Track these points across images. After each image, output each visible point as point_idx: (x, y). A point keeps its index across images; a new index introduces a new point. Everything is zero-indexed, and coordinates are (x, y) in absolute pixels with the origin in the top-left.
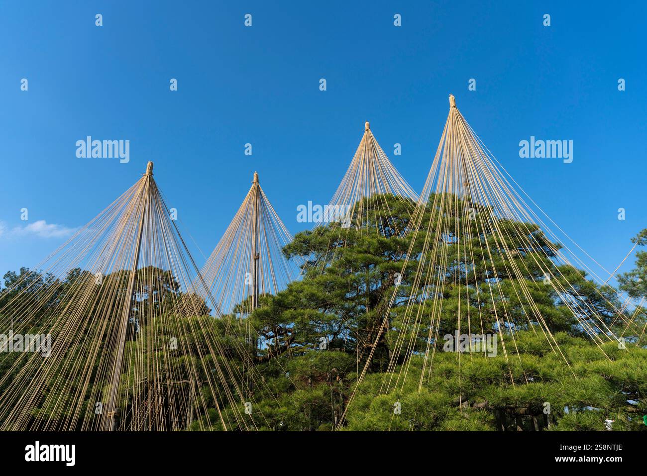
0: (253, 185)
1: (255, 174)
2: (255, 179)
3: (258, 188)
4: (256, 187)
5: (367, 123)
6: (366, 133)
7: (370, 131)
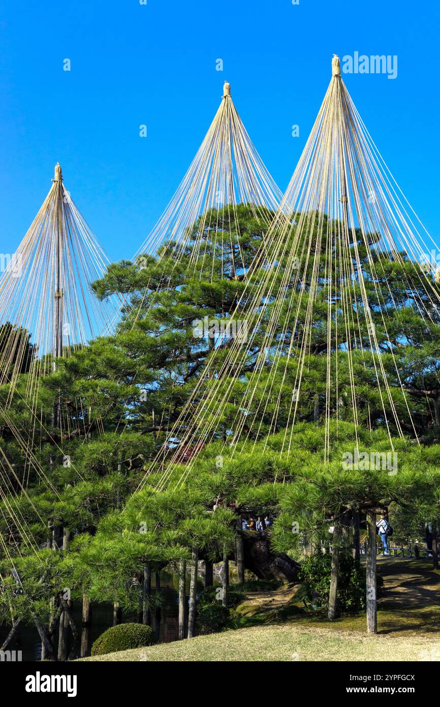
0: (54, 184)
1: (56, 167)
2: (56, 175)
3: (61, 189)
4: (58, 187)
5: (226, 85)
6: (223, 101)
7: (230, 99)
